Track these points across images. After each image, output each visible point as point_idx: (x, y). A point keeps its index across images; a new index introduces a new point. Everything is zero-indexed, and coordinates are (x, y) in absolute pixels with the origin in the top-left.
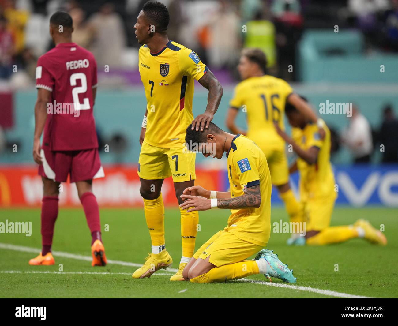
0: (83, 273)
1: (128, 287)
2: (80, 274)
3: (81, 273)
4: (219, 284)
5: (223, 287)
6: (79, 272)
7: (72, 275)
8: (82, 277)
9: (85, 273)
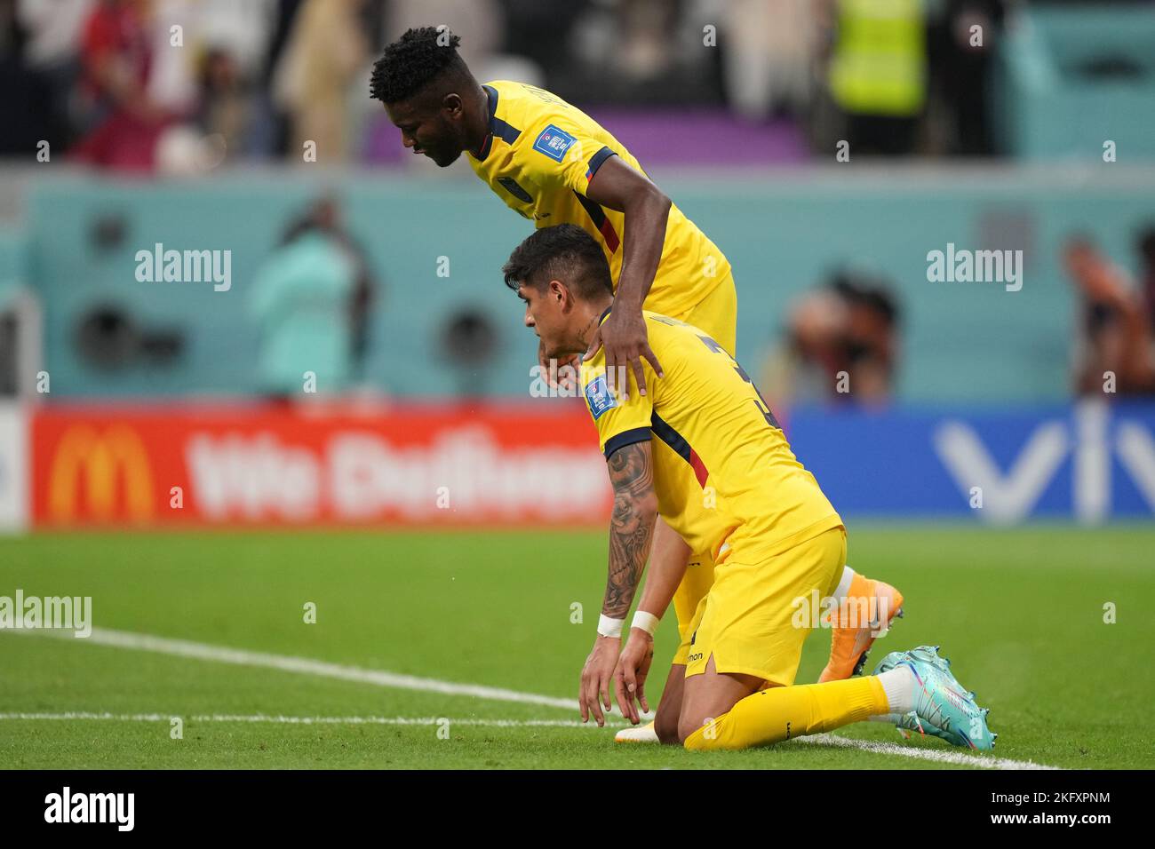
0: (365, 722)
1: (496, 761)
2: (354, 724)
3: (357, 720)
4: (764, 754)
5: (777, 762)
6: (353, 716)
7: (330, 725)
8: (362, 732)
9: (369, 720)
